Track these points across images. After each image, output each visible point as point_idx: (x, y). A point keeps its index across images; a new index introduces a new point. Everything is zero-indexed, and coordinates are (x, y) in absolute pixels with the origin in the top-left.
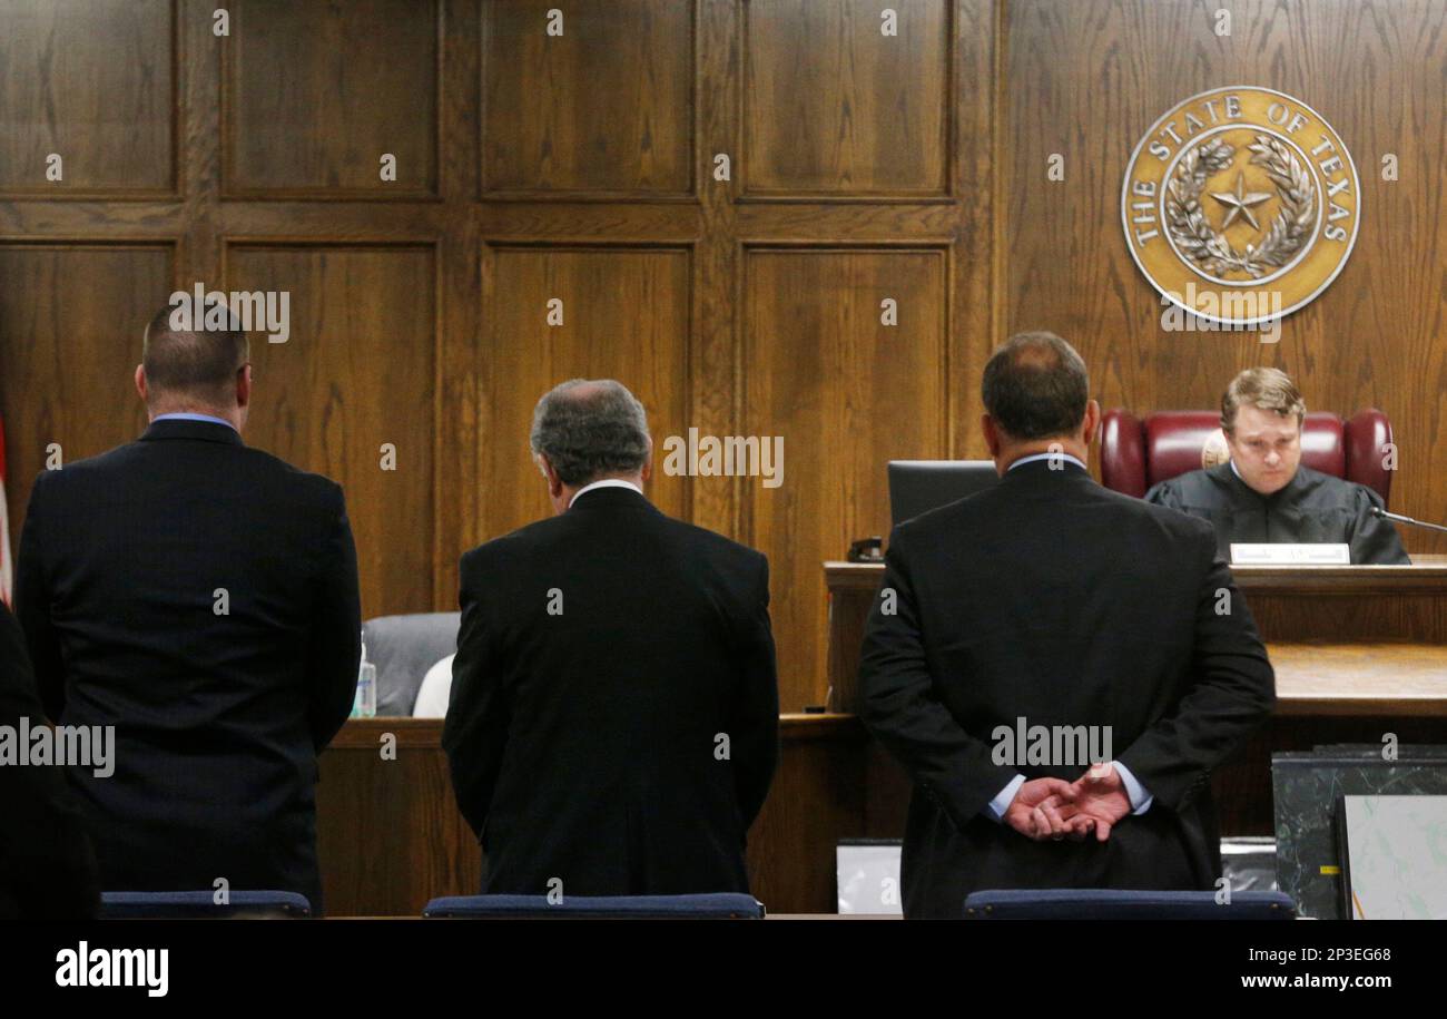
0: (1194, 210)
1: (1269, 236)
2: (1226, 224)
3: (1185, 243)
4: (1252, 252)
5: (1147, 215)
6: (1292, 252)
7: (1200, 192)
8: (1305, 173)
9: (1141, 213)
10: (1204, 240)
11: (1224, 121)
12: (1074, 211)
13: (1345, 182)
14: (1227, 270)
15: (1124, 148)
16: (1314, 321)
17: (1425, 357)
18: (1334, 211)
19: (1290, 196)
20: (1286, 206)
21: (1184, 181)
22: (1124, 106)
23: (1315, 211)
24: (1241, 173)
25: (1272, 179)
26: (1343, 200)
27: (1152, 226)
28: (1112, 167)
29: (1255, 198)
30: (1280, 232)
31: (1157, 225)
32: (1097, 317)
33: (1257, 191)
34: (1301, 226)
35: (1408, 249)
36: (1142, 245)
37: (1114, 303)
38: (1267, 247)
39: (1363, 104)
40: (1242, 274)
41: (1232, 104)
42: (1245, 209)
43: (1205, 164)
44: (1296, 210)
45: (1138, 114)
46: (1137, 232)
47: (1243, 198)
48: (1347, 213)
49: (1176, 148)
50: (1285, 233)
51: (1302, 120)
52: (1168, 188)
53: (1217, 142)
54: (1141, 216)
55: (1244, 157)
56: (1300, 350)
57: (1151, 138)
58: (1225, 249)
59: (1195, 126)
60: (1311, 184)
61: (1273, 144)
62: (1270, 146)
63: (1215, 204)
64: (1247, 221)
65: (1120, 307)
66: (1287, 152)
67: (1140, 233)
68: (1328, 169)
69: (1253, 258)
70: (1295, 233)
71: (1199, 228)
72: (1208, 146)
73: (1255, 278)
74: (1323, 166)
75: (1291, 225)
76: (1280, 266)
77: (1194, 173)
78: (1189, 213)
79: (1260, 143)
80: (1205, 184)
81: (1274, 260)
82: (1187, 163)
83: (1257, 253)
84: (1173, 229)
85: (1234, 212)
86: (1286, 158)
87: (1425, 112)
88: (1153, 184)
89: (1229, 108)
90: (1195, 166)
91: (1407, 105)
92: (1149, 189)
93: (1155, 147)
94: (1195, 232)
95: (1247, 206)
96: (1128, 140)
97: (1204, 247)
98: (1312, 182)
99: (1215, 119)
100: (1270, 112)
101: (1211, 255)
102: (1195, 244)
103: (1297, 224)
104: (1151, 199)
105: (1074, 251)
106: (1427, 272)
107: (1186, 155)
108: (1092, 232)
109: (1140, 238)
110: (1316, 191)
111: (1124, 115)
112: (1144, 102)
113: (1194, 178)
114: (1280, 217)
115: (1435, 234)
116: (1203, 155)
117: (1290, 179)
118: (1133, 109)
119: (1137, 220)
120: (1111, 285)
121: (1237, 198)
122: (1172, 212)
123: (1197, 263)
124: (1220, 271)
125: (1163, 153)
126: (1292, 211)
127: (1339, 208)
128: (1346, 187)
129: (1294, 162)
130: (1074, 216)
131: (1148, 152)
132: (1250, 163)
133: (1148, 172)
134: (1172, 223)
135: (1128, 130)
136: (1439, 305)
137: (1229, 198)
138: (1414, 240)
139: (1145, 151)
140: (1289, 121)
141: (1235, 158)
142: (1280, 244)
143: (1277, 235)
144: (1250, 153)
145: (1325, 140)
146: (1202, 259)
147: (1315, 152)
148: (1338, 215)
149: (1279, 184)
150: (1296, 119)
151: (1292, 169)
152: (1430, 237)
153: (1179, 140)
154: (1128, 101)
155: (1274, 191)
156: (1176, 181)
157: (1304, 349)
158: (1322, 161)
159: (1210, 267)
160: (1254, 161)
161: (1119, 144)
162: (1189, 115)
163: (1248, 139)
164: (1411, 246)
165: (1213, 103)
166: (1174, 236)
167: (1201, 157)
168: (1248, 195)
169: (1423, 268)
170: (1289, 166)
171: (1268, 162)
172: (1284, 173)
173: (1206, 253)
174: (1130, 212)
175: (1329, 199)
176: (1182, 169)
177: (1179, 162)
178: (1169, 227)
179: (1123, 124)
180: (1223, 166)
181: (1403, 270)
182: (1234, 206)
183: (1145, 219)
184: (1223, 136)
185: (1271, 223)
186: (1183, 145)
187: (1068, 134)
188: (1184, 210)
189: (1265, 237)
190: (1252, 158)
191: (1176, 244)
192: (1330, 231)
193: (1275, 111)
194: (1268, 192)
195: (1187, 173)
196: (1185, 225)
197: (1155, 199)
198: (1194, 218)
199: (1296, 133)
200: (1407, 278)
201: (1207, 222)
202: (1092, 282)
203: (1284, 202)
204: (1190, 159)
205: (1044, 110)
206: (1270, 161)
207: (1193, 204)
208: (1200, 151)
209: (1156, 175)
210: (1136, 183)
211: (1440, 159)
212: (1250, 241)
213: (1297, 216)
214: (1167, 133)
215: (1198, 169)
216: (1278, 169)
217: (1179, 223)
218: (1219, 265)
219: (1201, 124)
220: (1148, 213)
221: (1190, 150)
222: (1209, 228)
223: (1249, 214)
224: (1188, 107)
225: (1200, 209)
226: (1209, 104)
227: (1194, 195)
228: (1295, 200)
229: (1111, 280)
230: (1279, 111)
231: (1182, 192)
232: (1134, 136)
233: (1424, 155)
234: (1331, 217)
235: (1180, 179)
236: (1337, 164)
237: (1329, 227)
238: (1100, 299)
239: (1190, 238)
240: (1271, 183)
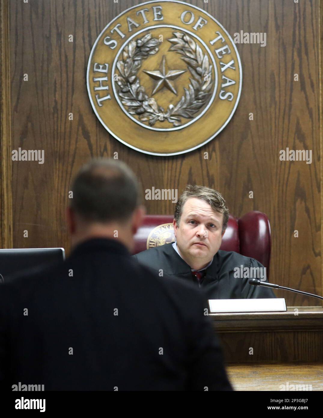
0: (134, 82)
1: (183, 98)
2: (155, 90)
3: (129, 104)
4: (173, 109)
5: (103, 86)
6: (199, 109)
7: (138, 70)
8: (206, 57)
9: (99, 84)
10: (142, 101)
11: (154, 23)
12: (55, 83)
13: (232, 62)
14: (156, 121)
15: (87, 40)
16: (214, 154)
17: (286, 176)
18: (225, 81)
19: (196, 71)
20: (194, 79)
21: (127, 63)
22: (86, 12)
23: (213, 81)
24: (164, 57)
25: (184, 60)
26: (231, 74)
27: (107, 92)
28: (79, 54)
29: (174, 73)
30: (191, 96)
31: (110, 92)
32: (72, 152)
33: (175, 69)
34: (204, 91)
35: (273, 106)
36: (100, 105)
37: (83, 143)
38: (182, 105)
39: (243, 11)
40: (166, 123)
41: (157, 12)
42: (167, 81)
43: (140, 51)
44: (200, 80)
45: (96, 19)
46: (97, 96)
47: (166, 74)
48: (233, 82)
49: (122, 41)
50: (193, 96)
51: (202, 22)
52: (116, 67)
53: (148, 37)
54: (100, 86)
55: (166, 47)
56: (205, 173)
57: (105, 35)
58: (155, 107)
59: (133, 26)
60: (210, 65)
61: (185, 38)
62: (183, 39)
63: (148, 77)
64: (169, 88)
65: (87, 147)
66: (194, 43)
67: (99, 98)
68: (220, 53)
69: (173, 113)
70: (200, 96)
71: (137, 94)
72: (142, 40)
73: (175, 126)
74: (217, 51)
75: (197, 91)
76: (191, 118)
77: (133, 58)
78: (131, 84)
79: (176, 37)
80: (141, 63)
81: (188, 114)
82: (128, 51)
83: (176, 110)
84: (121, 94)
85: (160, 82)
86: (193, 46)
87: (283, 16)
88: (107, 65)
89: (156, 14)
90: (133, 53)
91: (271, 12)
92: (104, 68)
93: (108, 40)
94: (135, 96)
95: (169, 78)
96: (90, 36)
97: (141, 106)
98: (211, 63)
99: (146, 22)
100: (182, 18)
101: (146, 111)
102: (135, 104)
103: (201, 91)
104: (105, 74)
105: (55, 108)
106: (286, 121)
107: (128, 45)
108: (67, 98)
109: (99, 101)
110: (213, 68)
111: (86, 20)
112: (100, 11)
113: (134, 61)
114: (190, 86)
115: (291, 95)
116: (139, 45)
117: (196, 60)
118: (93, 16)
119: (97, 89)
120: (80, 131)
121: (162, 73)
122: (120, 83)
123: (137, 116)
124: (152, 121)
125: (113, 44)
126: (198, 81)
127: (228, 80)
128: (233, 65)
129: (199, 50)
130: (55, 87)
131: (103, 44)
132: (170, 51)
133: (103, 57)
134: (119, 90)
135: (90, 29)
136: (294, 142)
137: (157, 74)
138: (277, 99)
139: (101, 43)
140: (195, 22)
141: (160, 47)
142: (191, 104)
143: (188, 97)
144: (170, 44)
145: (219, 35)
146: (139, 114)
147: (212, 43)
148: (228, 84)
149: (189, 64)
150: (199, 21)
151: (198, 54)
152: (288, 98)
153: (123, 36)
154: (89, 10)
155: (186, 68)
156: (122, 62)
157: (208, 173)
158: (217, 49)
159: (145, 119)
160: (172, 49)
161: (84, 39)
162: (129, 19)
163: (169, 34)
164: (275, 103)
165: (145, 11)
166: (121, 99)
167: (137, 47)
168: (169, 72)
169: (284, 119)
170: (195, 52)
171: (182, 50)
172: (192, 56)
173: (142, 110)
174: (92, 83)
175: (222, 73)
176: (125, 55)
177: (123, 50)
178: (118, 93)
179: (86, 26)
180: (152, 53)
181: (271, 119)
182: (159, 79)
183: (102, 88)
184: (152, 33)
185: (185, 90)
186: (126, 39)
187: (50, 32)
188: (127, 82)
189: (181, 99)
190: (171, 47)
191: (123, 104)
192: (223, 95)
193: (185, 16)
194: (183, 70)
195: (129, 57)
196: (129, 91)
197: (108, 74)
198: (134, 87)
199: (200, 31)
200: (273, 125)
201: (143, 89)
202: (68, 130)
203: (192, 75)
204: (130, 48)
205: (34, 16)
206: (183, 49)
207: (133, 77)
208: (137, 43)
209: (109, 59)
210: (96, 64)
211: (294, 46)
212: (171, 102)
213: (201, 85)
214: (115, 30)
215: (136, 55)
216: (188, 54)
217: (124, 90)
218: (151, 118)
219: (137, 25)
220: (104, 84)
221: (130, 42)
222: (144, 93)
223: (170, 84)
224: (129, 13)
225: (138, 81)
226: (142, 11)
227: (133, 72)
228: (200, 74)
229: (80, 128)
230: (188, 15)
231: (126, 70)
232: (93, 33)
233: (283, 43)
234: (223, 85)
235: (124, 61)
236: (226, 50)
237: (222, 92)
238: (73, 141)
239: (132, 100)
240: (183, 63)
